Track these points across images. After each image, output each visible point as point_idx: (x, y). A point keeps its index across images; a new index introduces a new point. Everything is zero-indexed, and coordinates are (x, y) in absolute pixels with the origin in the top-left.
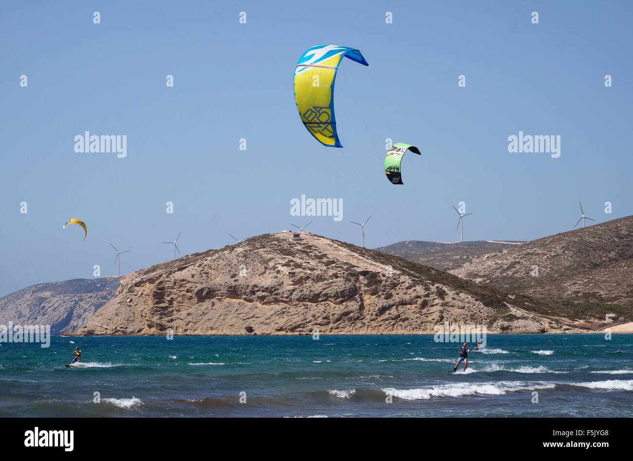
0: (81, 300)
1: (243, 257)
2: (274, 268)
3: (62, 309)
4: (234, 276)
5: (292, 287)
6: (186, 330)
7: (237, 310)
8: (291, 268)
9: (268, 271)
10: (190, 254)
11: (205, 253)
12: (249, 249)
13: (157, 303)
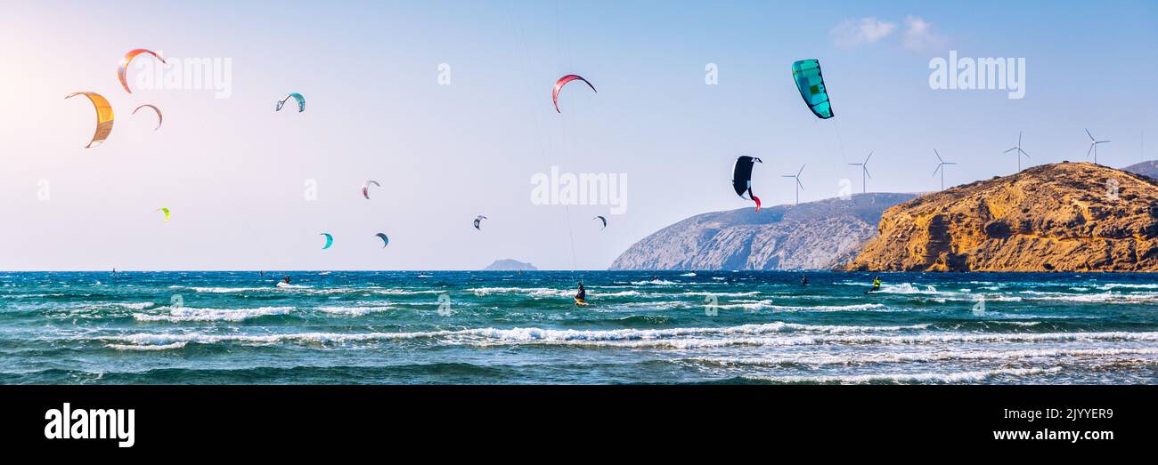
0: (760, 232)
1: (1032, 190)
2: (1070, 203)
3: (737, 242)
4: (1026, 211)
5: (1092, 223)
6: (978, 267)
7: (1031, 247)
8: (1089, 203)
9: (1063, 206)
10: (955, 186)
11: (972, 184)
12: (1036, 182)
13: (933, 238)
